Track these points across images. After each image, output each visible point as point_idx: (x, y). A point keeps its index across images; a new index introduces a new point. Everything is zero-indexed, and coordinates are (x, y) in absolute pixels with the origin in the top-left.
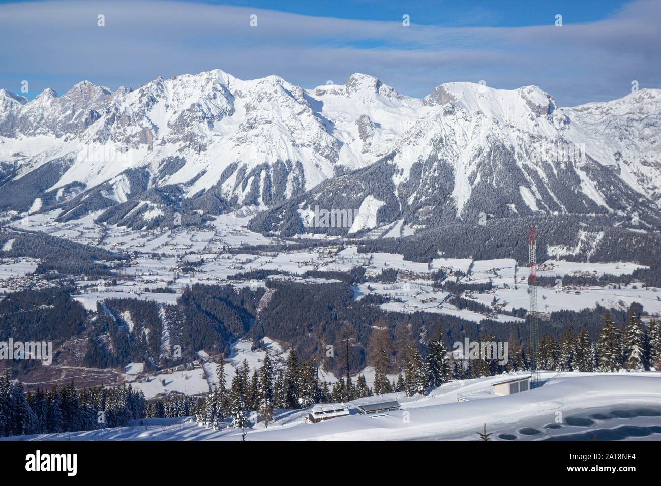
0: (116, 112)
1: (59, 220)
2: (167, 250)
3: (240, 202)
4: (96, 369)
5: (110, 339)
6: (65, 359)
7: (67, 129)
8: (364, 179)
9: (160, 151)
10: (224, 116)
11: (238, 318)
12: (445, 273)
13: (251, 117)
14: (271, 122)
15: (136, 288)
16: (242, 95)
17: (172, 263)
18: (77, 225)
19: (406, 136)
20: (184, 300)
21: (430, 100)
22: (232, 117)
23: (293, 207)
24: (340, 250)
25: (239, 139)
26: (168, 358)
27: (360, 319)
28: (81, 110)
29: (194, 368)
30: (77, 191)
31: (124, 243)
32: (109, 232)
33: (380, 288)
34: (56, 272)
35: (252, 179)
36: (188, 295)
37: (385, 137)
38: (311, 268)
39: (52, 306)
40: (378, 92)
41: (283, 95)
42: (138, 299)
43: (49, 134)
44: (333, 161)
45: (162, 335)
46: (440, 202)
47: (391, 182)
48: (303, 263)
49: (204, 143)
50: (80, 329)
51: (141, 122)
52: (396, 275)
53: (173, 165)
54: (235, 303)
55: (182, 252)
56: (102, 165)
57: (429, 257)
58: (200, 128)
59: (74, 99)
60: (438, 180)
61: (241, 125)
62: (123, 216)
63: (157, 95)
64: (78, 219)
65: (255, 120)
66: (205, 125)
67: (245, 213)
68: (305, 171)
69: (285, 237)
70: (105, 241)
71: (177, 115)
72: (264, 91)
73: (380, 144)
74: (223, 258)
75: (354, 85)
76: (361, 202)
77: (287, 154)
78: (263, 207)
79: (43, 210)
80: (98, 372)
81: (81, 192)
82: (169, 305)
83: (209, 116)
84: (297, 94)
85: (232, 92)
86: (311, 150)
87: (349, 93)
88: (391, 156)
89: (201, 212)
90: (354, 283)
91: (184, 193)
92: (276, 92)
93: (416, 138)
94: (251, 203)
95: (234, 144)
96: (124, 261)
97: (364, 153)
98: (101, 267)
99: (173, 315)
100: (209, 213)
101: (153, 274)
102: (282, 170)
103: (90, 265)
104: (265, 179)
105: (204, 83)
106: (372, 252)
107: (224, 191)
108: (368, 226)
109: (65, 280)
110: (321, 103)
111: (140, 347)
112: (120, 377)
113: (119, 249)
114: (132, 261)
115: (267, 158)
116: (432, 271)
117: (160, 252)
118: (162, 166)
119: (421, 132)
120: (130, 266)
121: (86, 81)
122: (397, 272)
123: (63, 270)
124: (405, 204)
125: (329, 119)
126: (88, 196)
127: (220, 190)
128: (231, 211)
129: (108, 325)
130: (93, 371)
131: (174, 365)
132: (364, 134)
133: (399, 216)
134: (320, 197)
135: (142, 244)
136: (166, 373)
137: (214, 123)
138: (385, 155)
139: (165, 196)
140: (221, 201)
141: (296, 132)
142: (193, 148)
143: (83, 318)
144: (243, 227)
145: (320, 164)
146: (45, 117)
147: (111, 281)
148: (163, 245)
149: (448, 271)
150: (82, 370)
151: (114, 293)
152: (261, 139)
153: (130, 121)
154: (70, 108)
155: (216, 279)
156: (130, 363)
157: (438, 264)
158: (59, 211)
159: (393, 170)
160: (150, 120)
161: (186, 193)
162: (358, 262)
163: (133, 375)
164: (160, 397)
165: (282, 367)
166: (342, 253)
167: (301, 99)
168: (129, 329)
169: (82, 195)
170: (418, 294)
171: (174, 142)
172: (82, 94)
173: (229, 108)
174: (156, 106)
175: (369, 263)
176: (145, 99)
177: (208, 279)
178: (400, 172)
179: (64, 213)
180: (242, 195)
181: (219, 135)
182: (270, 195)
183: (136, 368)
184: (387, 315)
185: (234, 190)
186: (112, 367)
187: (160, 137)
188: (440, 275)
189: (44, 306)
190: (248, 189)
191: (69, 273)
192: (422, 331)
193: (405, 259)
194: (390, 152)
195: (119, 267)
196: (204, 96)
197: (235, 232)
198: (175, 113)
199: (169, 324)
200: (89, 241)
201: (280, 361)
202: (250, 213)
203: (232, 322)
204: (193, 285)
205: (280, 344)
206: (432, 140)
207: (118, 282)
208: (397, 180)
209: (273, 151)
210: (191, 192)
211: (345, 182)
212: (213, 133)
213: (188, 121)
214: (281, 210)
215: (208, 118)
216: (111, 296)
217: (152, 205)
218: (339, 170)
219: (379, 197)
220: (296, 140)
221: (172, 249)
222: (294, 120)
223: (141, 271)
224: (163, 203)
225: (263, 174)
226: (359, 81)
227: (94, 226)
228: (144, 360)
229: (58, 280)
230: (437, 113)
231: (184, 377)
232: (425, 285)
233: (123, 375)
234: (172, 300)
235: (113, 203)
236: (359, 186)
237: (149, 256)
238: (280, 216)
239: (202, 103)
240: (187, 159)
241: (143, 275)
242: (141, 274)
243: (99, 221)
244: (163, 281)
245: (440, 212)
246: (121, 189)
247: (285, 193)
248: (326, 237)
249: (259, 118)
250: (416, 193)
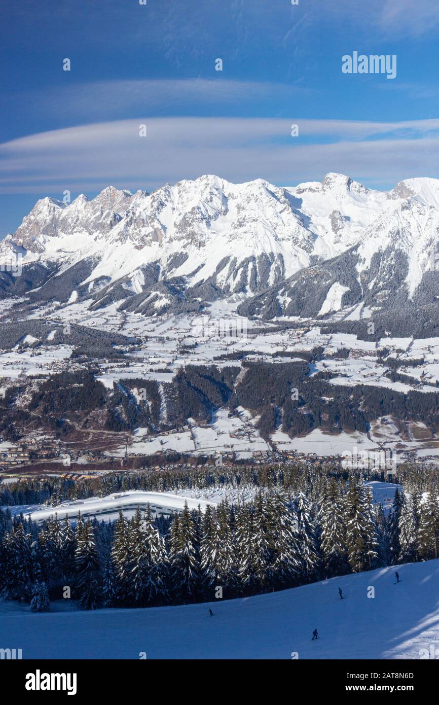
0: (133, 216)
1: (90, 309)
2: (171, 334)
3: (231, 290)
4: (113, 432)
5: (123, 410)
6: (92, 425)
7: (98, 227)
8: (332, 268)
9: (168, 248)
10: (219, 215)
11: (218, 392)
12: (389, 351)
13: (241, 217)
14: (257, 220)
15: (143, 369)
16: (234, 197)
17: (173, 346)
18: (104, 313)
19: (369, 229)
20: (178, 379)
21: (393, 195)
22: (226, 216)
23: (274, 293)
24: (306, 332)
25: (231, 236)
26: (165, 423)
27: (313, 391)
28: (108, 211)
29: (184, 431)
30: (104, 284)
31: (139, 328)
32: (128, 318)
33: (333, 365)
34: (86, 357)
35: (241, 269)
36: (181, 375)
37: (353, 229)
38: (280, 349)
39: (82, 385)
40: (349, 189)
41: (267, 196)
42: (143, 379)
43: (84, 232)
44: (309, 251)
45: (161, 406)
46: (395, 287)
47: (355, 270)
48: (275, 344)
49: (203, 240)
50: (101, 403)
51: (152, 224)
52: (348, 353)
53: (178, 260)
54: (217, 380)
55: (182, 336)
56: (123, 261)
57: (377, 337)
58: (200, 227)
59: (102, 202)
60: (395, 268)
61: (233, 223)
62: (139, 304)
63: (165, 200)
64: (104, 307)
65: (244, 219)
66: (203, 225)
67: (235, 299)
68: (285, 262)
69: (266, 320)
70: (125, 327)
71: (182, 216)
72: (252, 193)
73: (349, 235)
74: (213, 341)
75: (328, 183)
76: (329, 288)
77: (271, 247)
78: (250, 294)
79: (79, 301)
80: (114, 435)
81: (108, 284)
82: (166, 383)
83: (207, 216)
84: (280, 194)
85: (226, 195)
86: (291, 242)
87: (324, 190)
88: (355, 248)
89: (200, 299)
90: (313, 361)
91: (187, 283)
92: (261, 194)
93: (377, 231)
94: (240, 291)
95: (227, 240)
96: (136, 345)
97: (335, 243)
98: (118, 352)
99: (169, 390)
100: (206, 300)
101: (157, 357)
102: (266, 261)
103: (110, 350)
104: (252, 270)
105: (203, 188)
106: (332, 333)
107: (219, 281)
108: (334, 309)
109: (92, 363)
110: (300, 201)
111: (145, 416)
112: (130, 438)
113: (135, 334)
114: (142, 345)
115: (253, 251)
116: (379, 349)
117: (165, 336)
118: (170, 261)
119: (381, 225)
120: (140, 350)
121: (111, 187)
122: (349, 351)
123: (91, 355)
124: (366, 288)
125: (307, 215)
126: (112, 288)
127: (215, 280)
128: (224, 298)
129: (121, 399)
130: (111, 434)
131: (170, 429)
132: (335, 227)
133: (360, 300)
134: (296, 284)
135: (152, 329)
136: (164, 435)
137: (211, 223)
138: (352, 246)
139: (172, 286)
140: (216, 289)
141: (278, 228)
142: (194, 244)
143: (103, 394)
144: (233, 311)
145: (298, 254)
146: (80, 218)
147: (125, 364)
148: (168, 330)
149: (392, 349)
150: (104, 433)
151: (127, 373)
152: (249, 235)
153: (144, 223)
154: (99, 209)
155: (205, 360)
156: (138, 427)
157: (385, 343)
158: (91, 301)
159: (357, 259)
160: (160, 222)
161: (189, 283)
162: (319, 342)
163: (140, 437)
164: (158, 454)
165: (250, 430)
166: (308, 334)
167: (283, 199)
168: (136, 402)
169: (107, 288)
170: (363, 369)
171: (179, 239)
172: (108, 198)
173: (223, 208)
174: (164, 210)
175: (328, 343)
176: (156, 204)
177: (198, 360)
178: (363, 261)
179: (94, 303)
180: (233, 283)
181: (215, 233)
182: (256, 283)
183: (142, 431)
184: (333, 388)
185: (227, 279)
186: (125, 431)
187: (168, 236)
188: (385, 352)
189: (76, 385)
190: (238, 278)
191: (94, 358)
192: (361, 401)
193: (358, 339)
194: (356, 244)
195: (132, 351)
196: (203, 200)
197: (226, 316)
198: (180, 214)
199: (166, 398)
200: (112, 327)
201: (249, 425)
202: (240, 299)
203: (213, 395)
204: (186, 366)
205: (250, 412)
206: (391, 232)
207: (130, 364)
208: (360, 268)
209: (259, 245)
210: (192, 282)
211: (316, 271)
212: (210, 231)
213: (190, 222)
214: (263, 297)
215: (206, 218)
216: (124, 376)
217: (161, 295)
218: (314, 259)
219: (344, 283)
220: (278, 235)
221: (175, 333)
222: (276, 218)
223: (148, 354)
224: (170, 293)
225: (251, 265)
226: (333, 180)
227: (117, 314)
228: (148, 425)
229: (87, 363)
230: (396, 208)
231: (177, 438)
232: (370, 361)
233: (132, 437)
234: (168, 379)
235: (131, 293)
236: (328, 275)
237: (157, 340)
238: (262, 302)
239: (201, 206)
240: (189, 254)
241: (149, 357)
242: (148, 357)
243: (120, 310)
244: (164, 362)
245: (394, 295)
246: (137, 280)
247: (268, 281)
248: (299, 319)
249: (247, 217)
250: (375, 279)
